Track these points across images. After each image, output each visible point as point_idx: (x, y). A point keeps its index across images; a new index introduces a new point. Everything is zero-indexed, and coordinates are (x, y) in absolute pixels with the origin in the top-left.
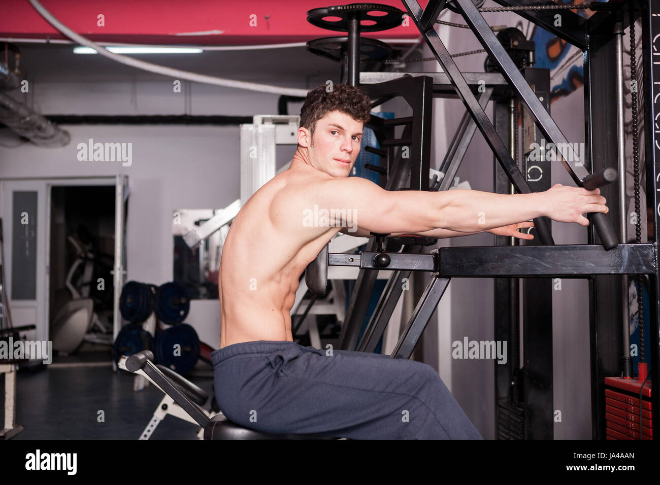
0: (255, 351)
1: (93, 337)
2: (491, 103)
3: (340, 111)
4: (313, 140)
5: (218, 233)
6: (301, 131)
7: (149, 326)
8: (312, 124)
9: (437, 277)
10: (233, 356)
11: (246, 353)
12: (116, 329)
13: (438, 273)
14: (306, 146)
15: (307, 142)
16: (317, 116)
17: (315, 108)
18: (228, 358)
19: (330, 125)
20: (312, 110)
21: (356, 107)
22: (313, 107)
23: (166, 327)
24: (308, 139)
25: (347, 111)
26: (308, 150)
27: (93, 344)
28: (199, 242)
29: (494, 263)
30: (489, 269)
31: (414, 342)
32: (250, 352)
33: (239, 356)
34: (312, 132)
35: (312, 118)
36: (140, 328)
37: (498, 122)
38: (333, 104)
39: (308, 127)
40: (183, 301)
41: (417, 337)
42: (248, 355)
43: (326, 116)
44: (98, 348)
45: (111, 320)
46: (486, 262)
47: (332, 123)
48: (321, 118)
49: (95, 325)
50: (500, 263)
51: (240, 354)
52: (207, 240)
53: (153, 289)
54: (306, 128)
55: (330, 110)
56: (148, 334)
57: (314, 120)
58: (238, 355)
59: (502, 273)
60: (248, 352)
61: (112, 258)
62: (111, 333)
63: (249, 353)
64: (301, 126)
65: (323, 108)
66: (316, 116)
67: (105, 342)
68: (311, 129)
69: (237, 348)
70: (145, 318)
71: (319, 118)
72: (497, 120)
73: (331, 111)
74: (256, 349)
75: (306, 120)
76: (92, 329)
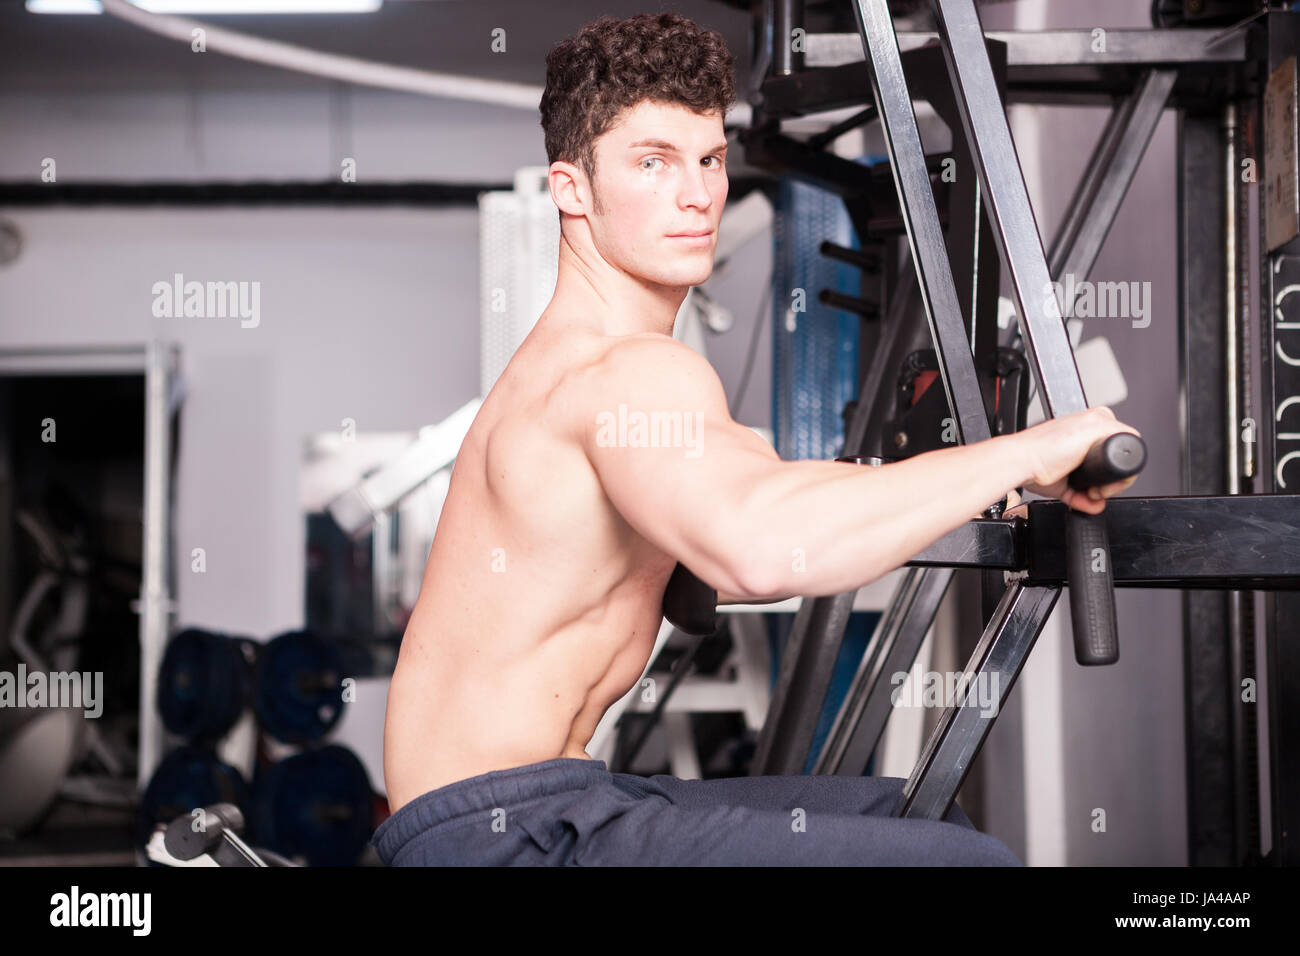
0: (479, 805)
1: (86, 788)
2: (1170, 117)
3: (653, 102)
4: (598, 194)
5: (421, 494)
6: (555, 173)
7: (237, 749)
8: (585, 151)
9: (1023, 583)
10: (425, 830)
11: (458, 815)
12: (148, 761)
13: (1025, 574)
14: (582, 214)
15: (579, 201)
16: (594, 125)
17: (583, 103)
18: (412, 837)
19: (635, 145)
20: (574, 112)
21: (695, 82)
22: (577, 103)
23: (281, 751)
24: (583, 191)
25: (675, 97)
26: (588, 221)
27: (86, 805)
28: (371, 519)
29: (1186, 544)
30: (1169, 562)
31: (960, 767)
32: (467, 809)
33: (439, 827)
34: (590, 172)
35: (578, 133)
36: (214, 758)
37: (1191, 170)
38: (633, 86)
39: (576, 157)
40: (329, 680)
41: (967, 751)
42: (463, 819)
43: (617, 123)
44: (99, 817)
45: (133, 739)
46: (1161, 541)
47: (641, 139)
48: (605, 130)
49: (92, 754)
50: (1200, 543)
51: (441, 821)
52: (395, 513)
53: (248, 652)
54: (570, 160)
55: (627, 105)
56: (234, 772)
57: (588, 139)
58: (435, 824)
59: (1208, 570)
60: (461, 811)
61: (136, 571)
62: (131, 771)
63: (465, 814)
64: (553, 159)
65: (605, 102)
66: (589, 125)
67: (118, 799)
68: (586, 165)
69: (430, 806)
70: (224, 729)
71: (599, 131)
72: (1187, 163)
73: (630, 104)
74: (483, 799)
75: (563, 140)
76: (84, 765)
